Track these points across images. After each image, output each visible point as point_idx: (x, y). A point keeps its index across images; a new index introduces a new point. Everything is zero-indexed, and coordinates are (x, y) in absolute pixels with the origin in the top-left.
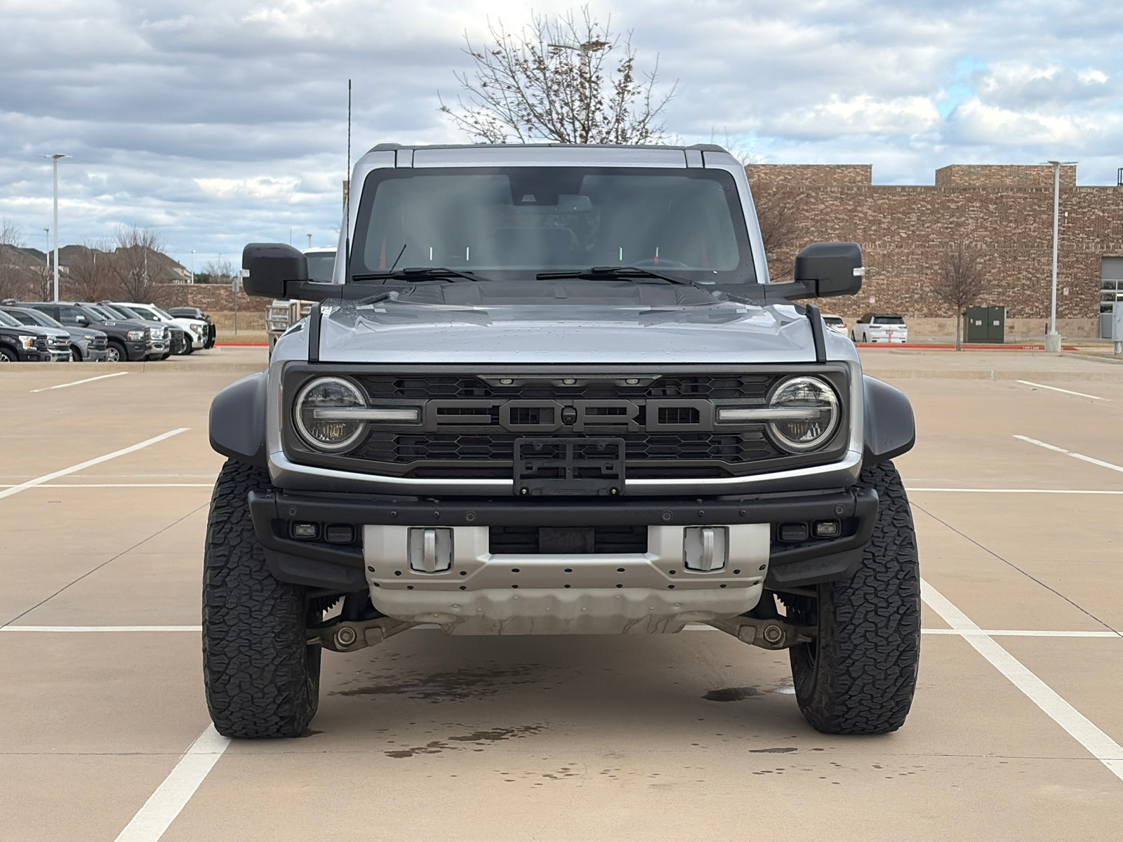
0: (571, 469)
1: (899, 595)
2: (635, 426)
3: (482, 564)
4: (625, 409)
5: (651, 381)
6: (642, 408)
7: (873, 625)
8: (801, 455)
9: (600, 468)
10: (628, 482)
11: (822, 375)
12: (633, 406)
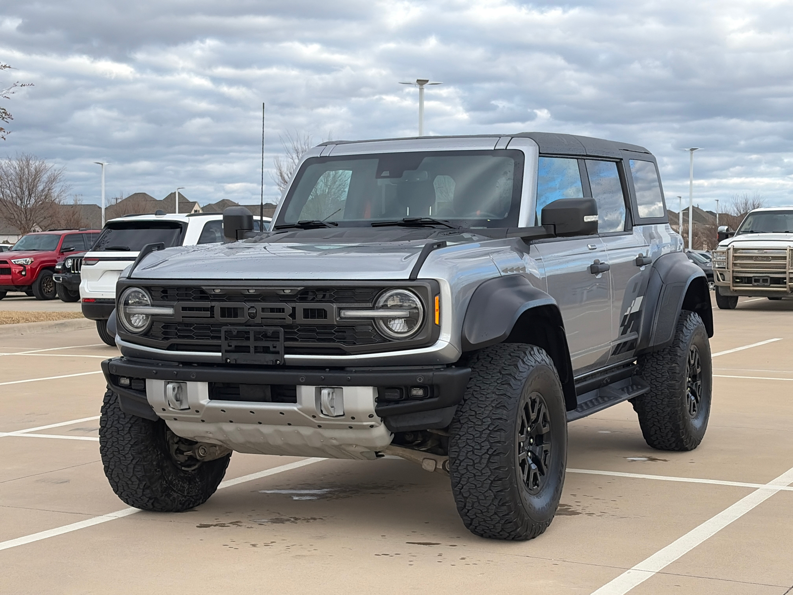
0: (254, 347)
1: (489, 441)
2: (289, 320)
3: (203, 406)
4: (283, 309)
5: (297, 291)
6: (294, 308)
7: (472, 461)
8: (398, 341)
9: (269, 347)
10: (286, 356)
11: (410, 288)
12: (288, 307)
